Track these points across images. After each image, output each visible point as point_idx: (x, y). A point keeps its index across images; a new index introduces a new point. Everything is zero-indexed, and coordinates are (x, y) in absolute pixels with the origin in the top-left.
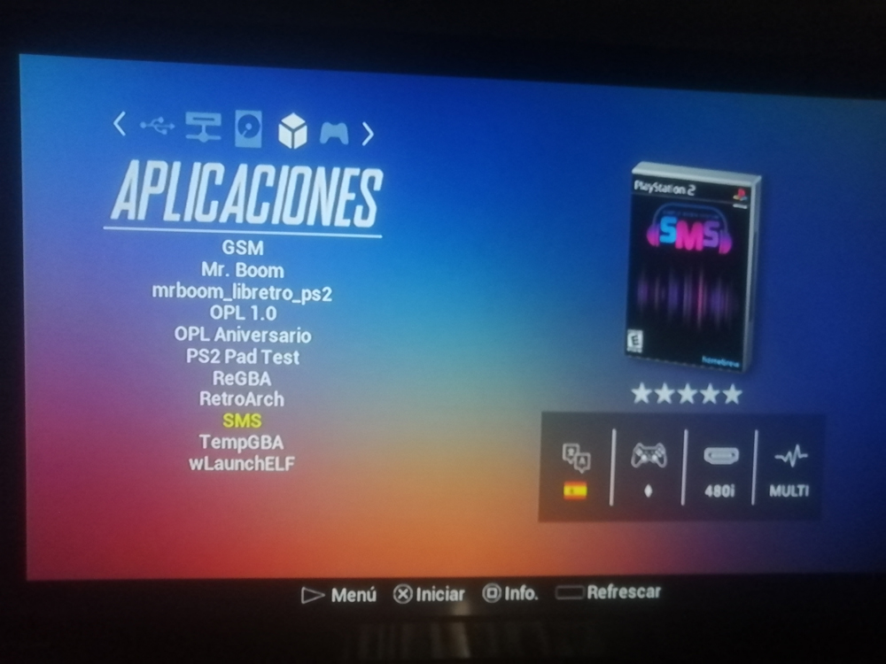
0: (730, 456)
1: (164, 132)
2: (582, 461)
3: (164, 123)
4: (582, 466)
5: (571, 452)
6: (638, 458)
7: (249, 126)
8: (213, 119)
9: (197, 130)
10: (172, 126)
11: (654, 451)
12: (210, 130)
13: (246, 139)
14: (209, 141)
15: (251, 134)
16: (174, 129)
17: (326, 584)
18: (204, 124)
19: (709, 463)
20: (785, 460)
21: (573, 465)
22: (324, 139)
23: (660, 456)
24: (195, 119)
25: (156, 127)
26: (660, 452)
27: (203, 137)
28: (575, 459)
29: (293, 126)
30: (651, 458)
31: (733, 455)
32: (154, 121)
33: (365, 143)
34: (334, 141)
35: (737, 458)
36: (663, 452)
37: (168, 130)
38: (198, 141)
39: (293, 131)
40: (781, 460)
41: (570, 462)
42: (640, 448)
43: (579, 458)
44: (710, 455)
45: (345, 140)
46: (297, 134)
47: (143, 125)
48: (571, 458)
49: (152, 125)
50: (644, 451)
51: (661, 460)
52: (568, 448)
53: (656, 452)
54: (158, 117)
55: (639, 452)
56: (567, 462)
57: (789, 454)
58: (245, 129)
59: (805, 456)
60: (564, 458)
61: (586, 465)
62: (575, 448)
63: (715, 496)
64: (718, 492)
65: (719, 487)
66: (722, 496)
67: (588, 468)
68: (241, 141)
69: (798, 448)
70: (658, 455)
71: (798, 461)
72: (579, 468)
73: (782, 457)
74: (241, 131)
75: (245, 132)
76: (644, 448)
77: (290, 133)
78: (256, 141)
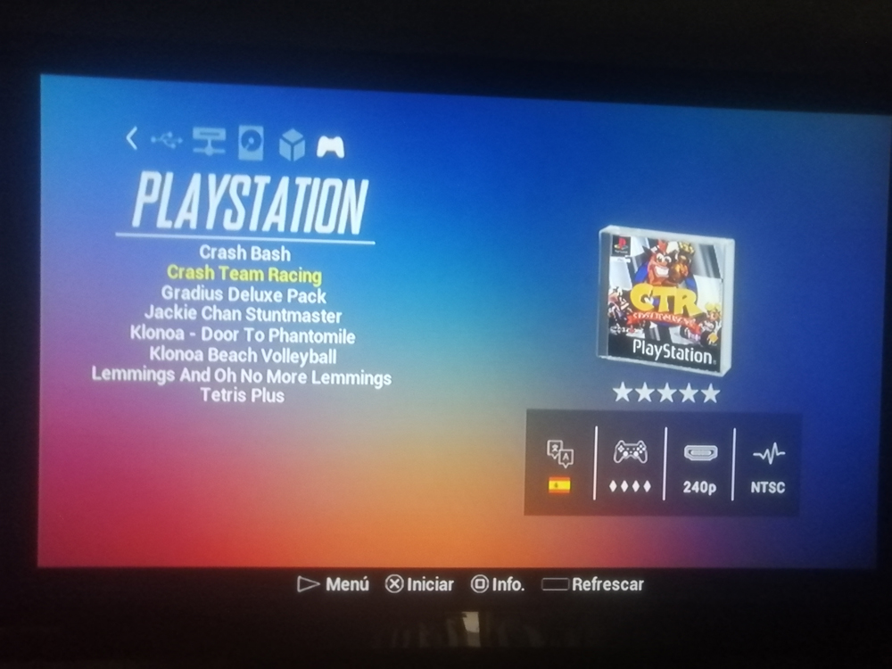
1: (173, 146)
2: (566, 456)
4: (566, 462)
5: (555, 447)
6: (619, 455)
7: (251, 141)
8: (217, 134)
9: (203, 144)
11: (636, 447)
12: (216, 144)
13: (249, 153)
14: (215, 154)
15: (253, 148)
17: (321, 574)
18: (210, 139)
20: (763, 457)
21: (557, 461)
22: (321, 152)
23: (641, 452)
24: (202, 134)
25: (165, 141)
26: (641, 449)
27: (209, 150)
28: (559, 455)
29: (293, 141)
30: (632, 454)
31: (712, 452)
32: (163, 136)
34: (331, 155)
35: (716, 455)
36: (644, 449)
38: (204, 154)
39: (293, 145)
40: (759, 457)
41: (555, 458)
42: (622, 444)
43: (563, 454)
44: (690, 452)
45: (341, 153)
46: (296, 147)
47: (153, 140)
48: (555, 453)
50: (625, 448)
51: (642, 456)
52: (552, 444)
53: (638, 449)
55: (621, 449)
56: (551, 458)
57: (767, 451)
58: (248, 143)
59: (784, 453)
60: (548, 453)
61: (570, 461)
62: (559, 444)
63: (693, 492)
64: (696, 488)
65: (697, 483)
66: (700, 491)
67: (572, 463)
68: (244, 154)
69: (775, 445)
70: (639, 451)
71: (776, 458)
72: (563, 464)
73: (760, 455)
74: (244, 145)
75: (247, 146)
76: (625, 444)
77: (289, 147)
78: (258, 155)
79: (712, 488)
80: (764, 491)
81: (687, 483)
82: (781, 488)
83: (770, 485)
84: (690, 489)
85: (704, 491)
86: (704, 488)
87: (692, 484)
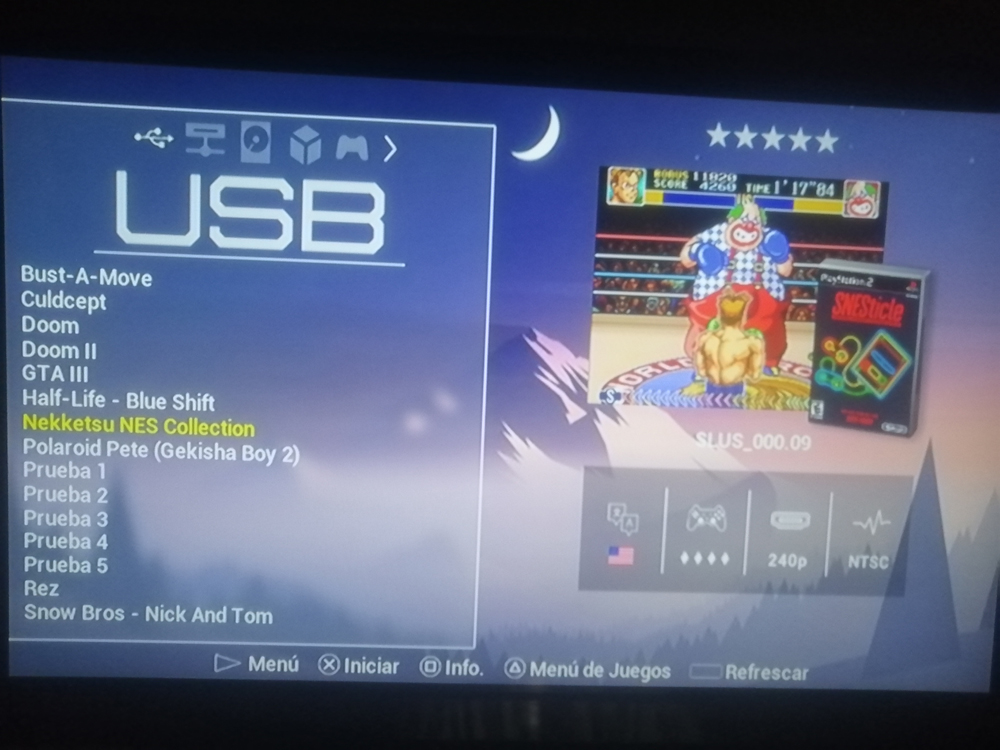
0: (801, 520)
1: (162, 145)
2: (630, 522)
3: (161, 135)
4: (629, 529)
5: (617, 512)
6: (694, 521)
7: (256, 139)
8: (215, 131)
9: (198, 142)
10: (170, 139)
11: (713, 513)
12: (213, 143)
13: (252, 154)
14: (212, 156)
15: (258, 148)
16: (172, 142)
18: (206, 136)
19: (775, 528)
20: (865, 527)
21: (619, 526)
22: (340, 154)
23: (719, 519)
24: (196, 130)
25: (152, 139)
26: (719, 515)
27: (205, 151)
28: (621, 520)
29: (306, 139)
30: (709, 521)
31: (804, 520)
32: (150, 132)
33: (387, 159)
34: (352, 157)
35: (808, 523)
36: (723, 515)
37: (166, 142)
38: (199, 155)
39: (306, 145)
40: (860, 527)
41: (616, 524)
42: (696, 509)
43: (626, 519)
44: (777, 519)
45: (364, 155)
46: (310, 148)
47: (138, 137)
48: (617, 519)
49: (147, 137)
50: (701, 514)
51: (720, 523)
52: (613, 508)
53: (716, 515)
54: (154, 129)
55: (695, 514)
56: (612, 524)
57: (870, 520)
58: (252, 142)
59: (889, 522)
60: (609, 518)
61: (634, 528)
62: (621, 509)
63: (780, 566)
64: (783, 561)
65: (784, 557)
66: (787, 565)
67: (637, 530)
68: (247, 155)
69: (879, 513)
70: (717, 518)
71: (879, 528)
72: (626, 531)
73: (860, 523)
74: (247, 146)
75: (252, 146)
76: (701, 509)
77: (302, 148)
78: (264, 157)
79: (802, 562)
80: (864, 565)
81: (773, 556)
82: (884, 562)
83: (872, 560)
84: (776, 562)
85: (792, 565)
86: (792, 561)
87: (779, 557)
